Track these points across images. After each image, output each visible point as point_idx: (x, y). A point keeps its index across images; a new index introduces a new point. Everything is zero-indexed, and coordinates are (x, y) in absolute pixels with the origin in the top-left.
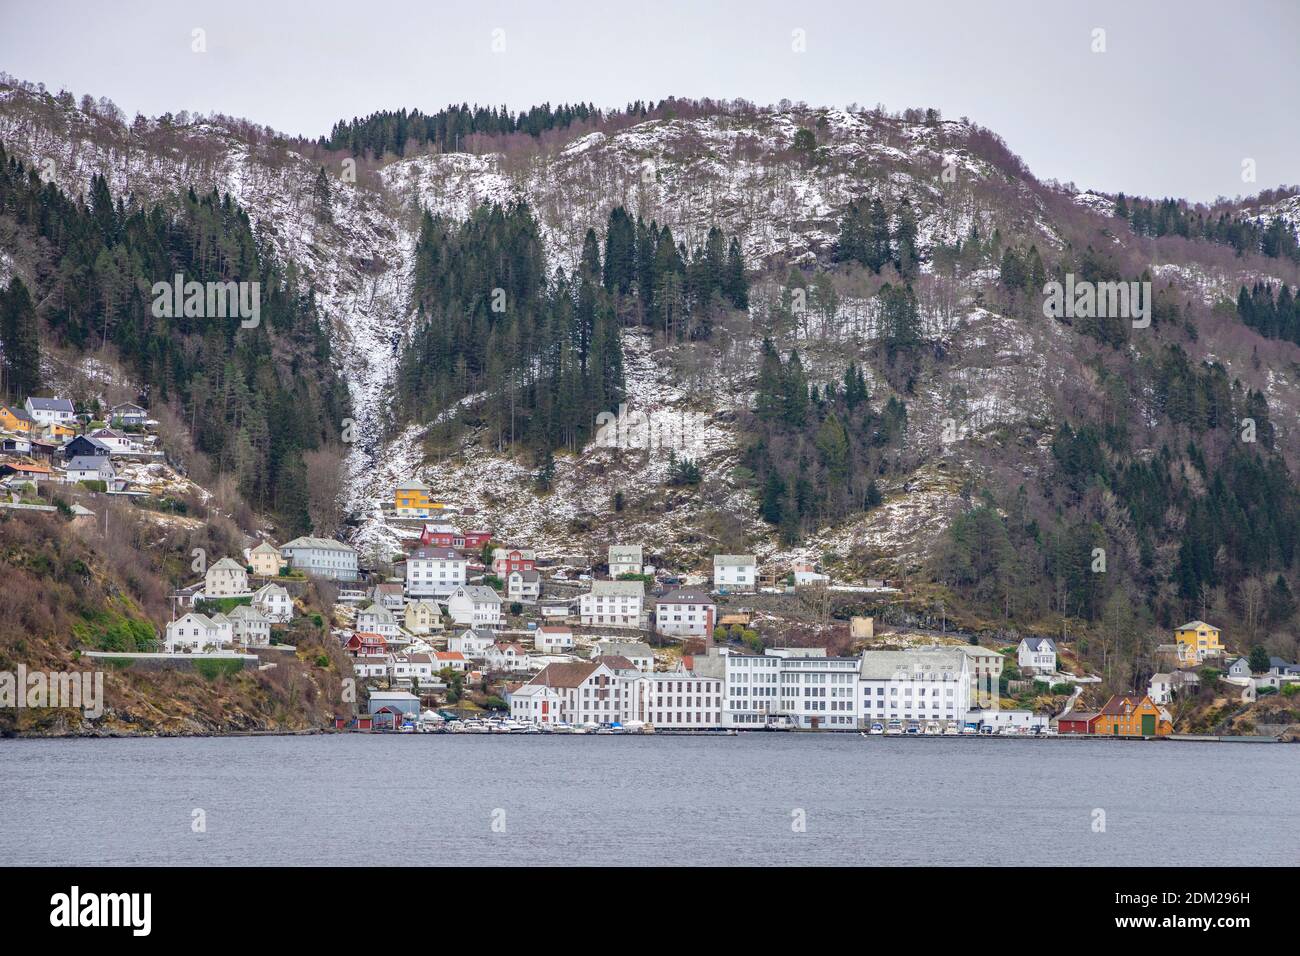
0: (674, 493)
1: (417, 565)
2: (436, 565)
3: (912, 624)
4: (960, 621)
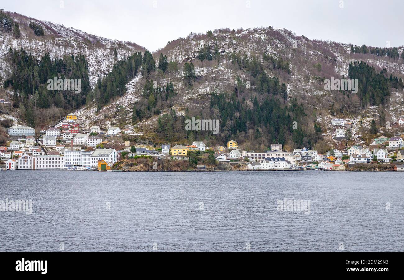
0: (116, 114)
1: (48, 132)
2: (51, 131)
3: (143, 143)
4: (155, 142)
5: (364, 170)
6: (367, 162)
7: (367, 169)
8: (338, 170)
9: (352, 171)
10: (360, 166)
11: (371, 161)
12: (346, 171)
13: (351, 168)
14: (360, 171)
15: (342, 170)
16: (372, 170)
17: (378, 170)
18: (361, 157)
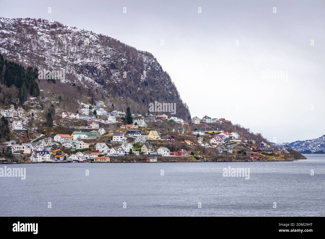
5: (126, 162)
6: (125, 155)
7: (128, 161)
8: (106, 161)
9: (117, 162)
10: (122, 158)
11: (128, 154)
12: (111, 162)
13: (116, 160)
14: (123, 162)
15: (108, 162)
16: (132, 162)
17: (135, 161)
18: (121, 150)
